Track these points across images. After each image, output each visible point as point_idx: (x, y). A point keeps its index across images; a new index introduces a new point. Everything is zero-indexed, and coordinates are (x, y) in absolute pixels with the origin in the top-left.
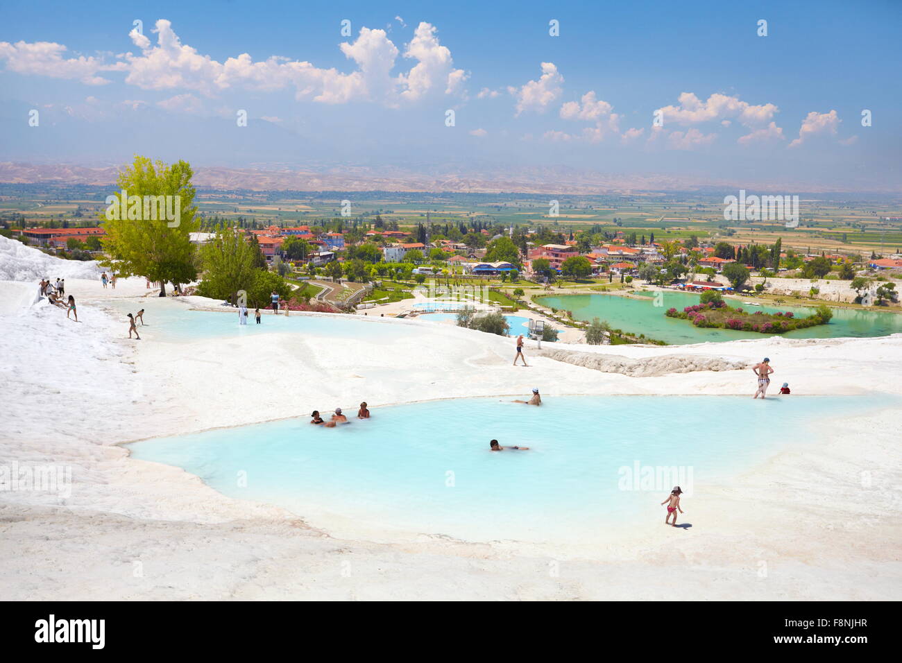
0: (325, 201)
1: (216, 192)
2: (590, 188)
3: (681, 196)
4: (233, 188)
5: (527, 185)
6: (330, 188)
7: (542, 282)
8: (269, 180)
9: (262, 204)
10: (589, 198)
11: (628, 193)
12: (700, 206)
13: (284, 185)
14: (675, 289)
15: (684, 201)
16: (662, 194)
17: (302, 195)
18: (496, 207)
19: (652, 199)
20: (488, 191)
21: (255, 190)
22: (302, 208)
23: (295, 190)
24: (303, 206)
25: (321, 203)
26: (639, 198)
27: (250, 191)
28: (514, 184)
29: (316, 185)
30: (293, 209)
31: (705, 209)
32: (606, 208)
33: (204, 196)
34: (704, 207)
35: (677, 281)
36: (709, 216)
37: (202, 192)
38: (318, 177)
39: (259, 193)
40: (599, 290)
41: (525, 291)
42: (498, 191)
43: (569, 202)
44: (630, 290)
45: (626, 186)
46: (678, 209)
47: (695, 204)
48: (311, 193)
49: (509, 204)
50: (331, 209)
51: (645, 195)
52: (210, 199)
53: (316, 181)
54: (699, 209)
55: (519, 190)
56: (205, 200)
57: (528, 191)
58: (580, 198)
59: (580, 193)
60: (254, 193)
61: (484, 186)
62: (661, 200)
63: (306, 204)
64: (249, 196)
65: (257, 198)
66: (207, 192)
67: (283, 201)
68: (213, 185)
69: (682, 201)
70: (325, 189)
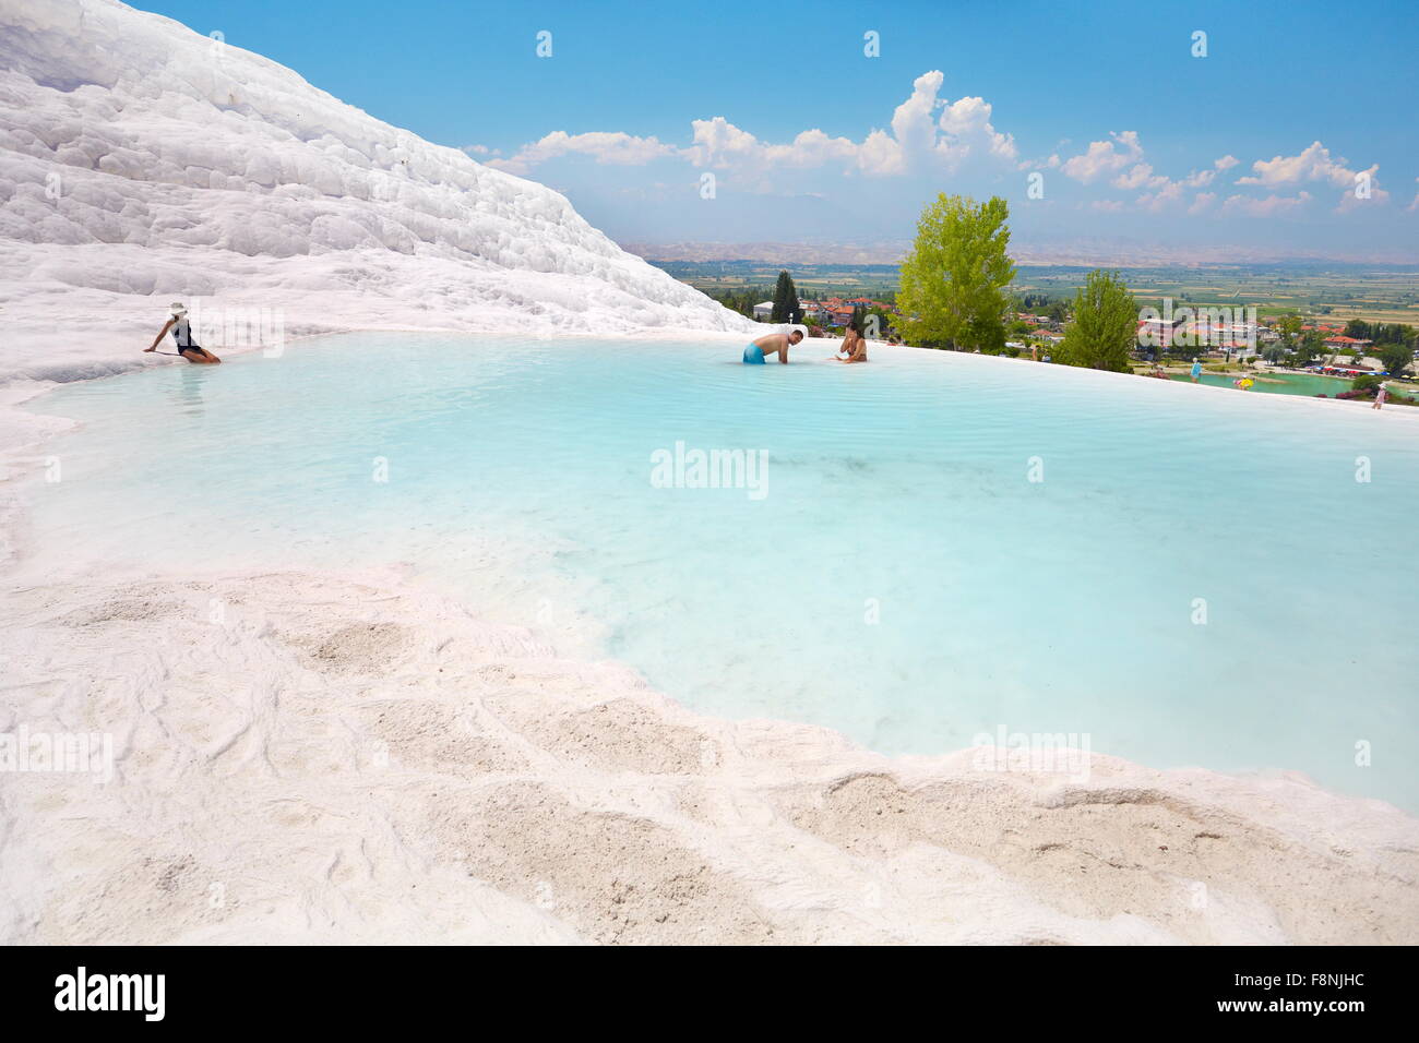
0: (872, 275)
1: (769, 265)
2: (1151, 261)
3: (1258, 270)
4: (784, 262)
5: (1080, 257)
6: (876, 262)
7: (1146, 359)
8: (817, 254)
9: (813, 277)
10: (1147, 271)
11: (1196, 265)
12: (1284, 280)
13: (832, 258)
14: (1309, 372)
15: (1263, 274)
16: (1236, 267)
17: (849, 269)
18: (1048, 280)
19: (1224, 273)
20: (1038, 264)
21: (804, 263)
22: (850, 281)
23: (842, 263)
24: (851, 280)
25: (869, 277)
26: (1207, 271)
27: (801, 265)
28: (1066, 257)
29: (863, 258)
30: (841, 282)
31: (1290, 284)
32: (1171, 282)
33: (758, 270)
34: (1288, 281)
35: (1310, 363)
36: (1297, 292)
37: (756, 266)
38: (863, 250)
39: (808, 266)
40: (1215, 371)
41: (1135, 369)
42: (1048, 264)
43: (1127, 276)
44: (1254, 371)
45: (1190, 258)
46: (1256, 284)
47: (1277, 278)
48: (857, 267)
49: (1060, 278)
50: (878, 282)
51: (1216, 268)
52: (763, 273)
53: (862, 254)
54: (1282, 283)
55: (1071, 263)
56: (759, 273)
57: (1081, 263)
58: (1140, 272)
59: (1139, 266)
60: (804, 267)
61: (1033, 259)
62: (1235, 273)
63: (853, 278)
64: (799, 270)
65: (806, 272)
66: (760, 266)
67: (831, 274)
68: (766, 259)
69: (1259, 275)
70: (871, 262)
